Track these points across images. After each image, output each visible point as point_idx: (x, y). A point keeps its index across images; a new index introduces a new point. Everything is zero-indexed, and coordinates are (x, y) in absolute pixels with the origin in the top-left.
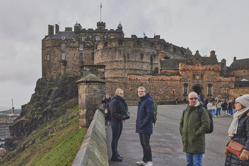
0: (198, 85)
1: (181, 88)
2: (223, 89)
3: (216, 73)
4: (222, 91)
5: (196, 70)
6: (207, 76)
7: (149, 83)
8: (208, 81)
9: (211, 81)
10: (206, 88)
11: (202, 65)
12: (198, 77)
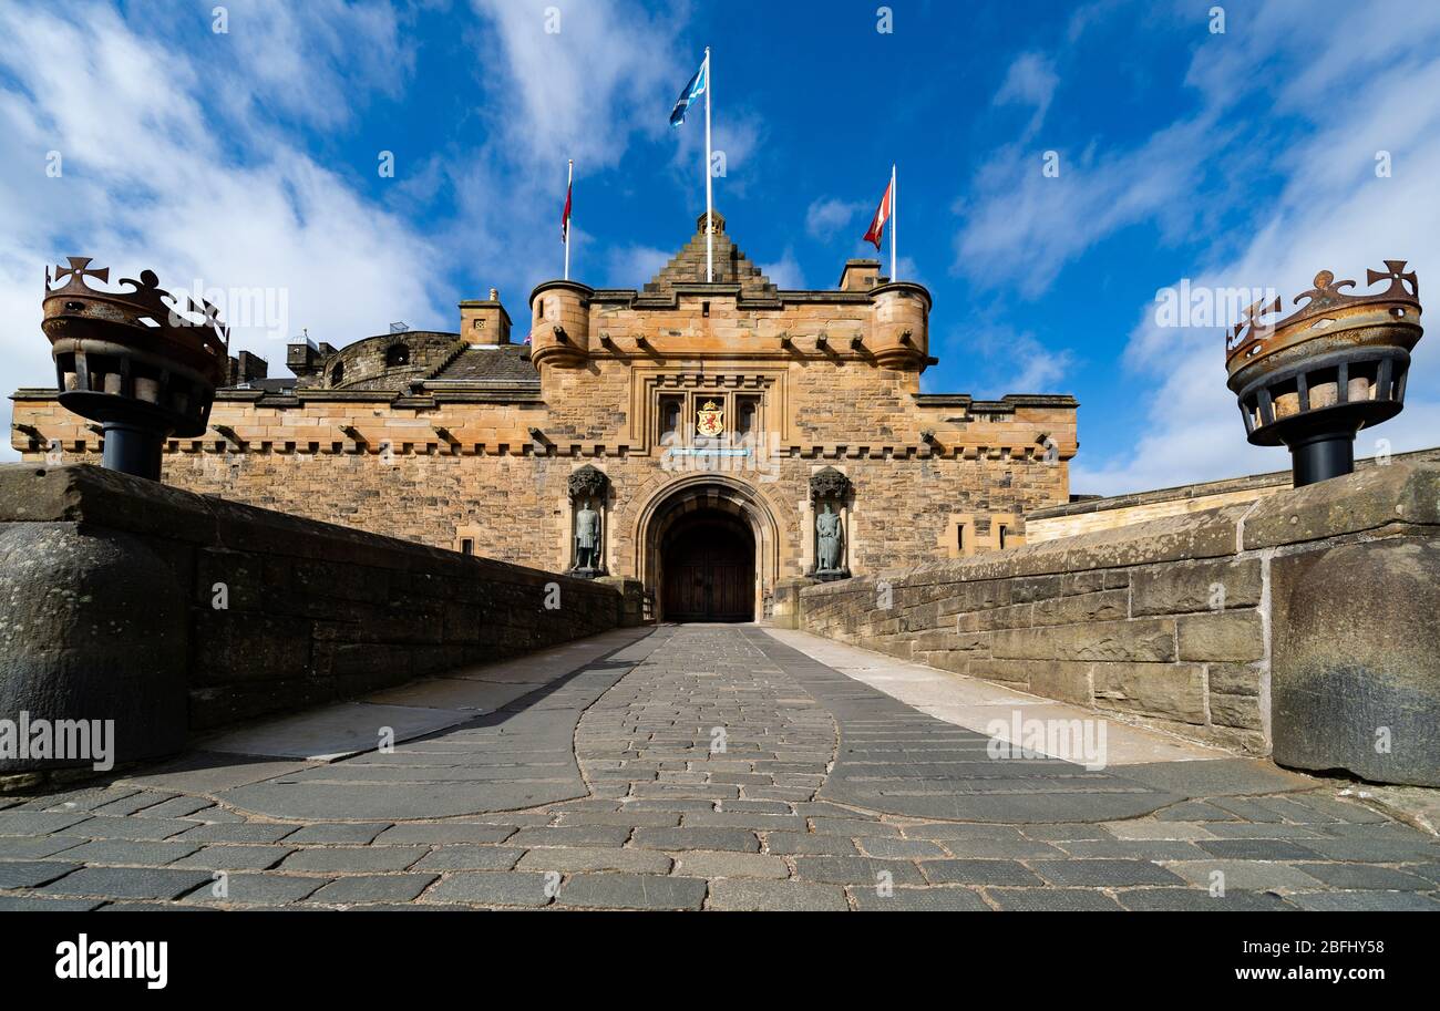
0: (712, 493)
1: (541, 514)
2: (954, 519)
3: (886, 383)
4: (948, 539)
5: (686, 357)
6: (794, 409)
7: (224, 472)
8: (807, 447)
9: (841, 449)
10: (794, 512)
11: (739, 308)
12: (709, 417)
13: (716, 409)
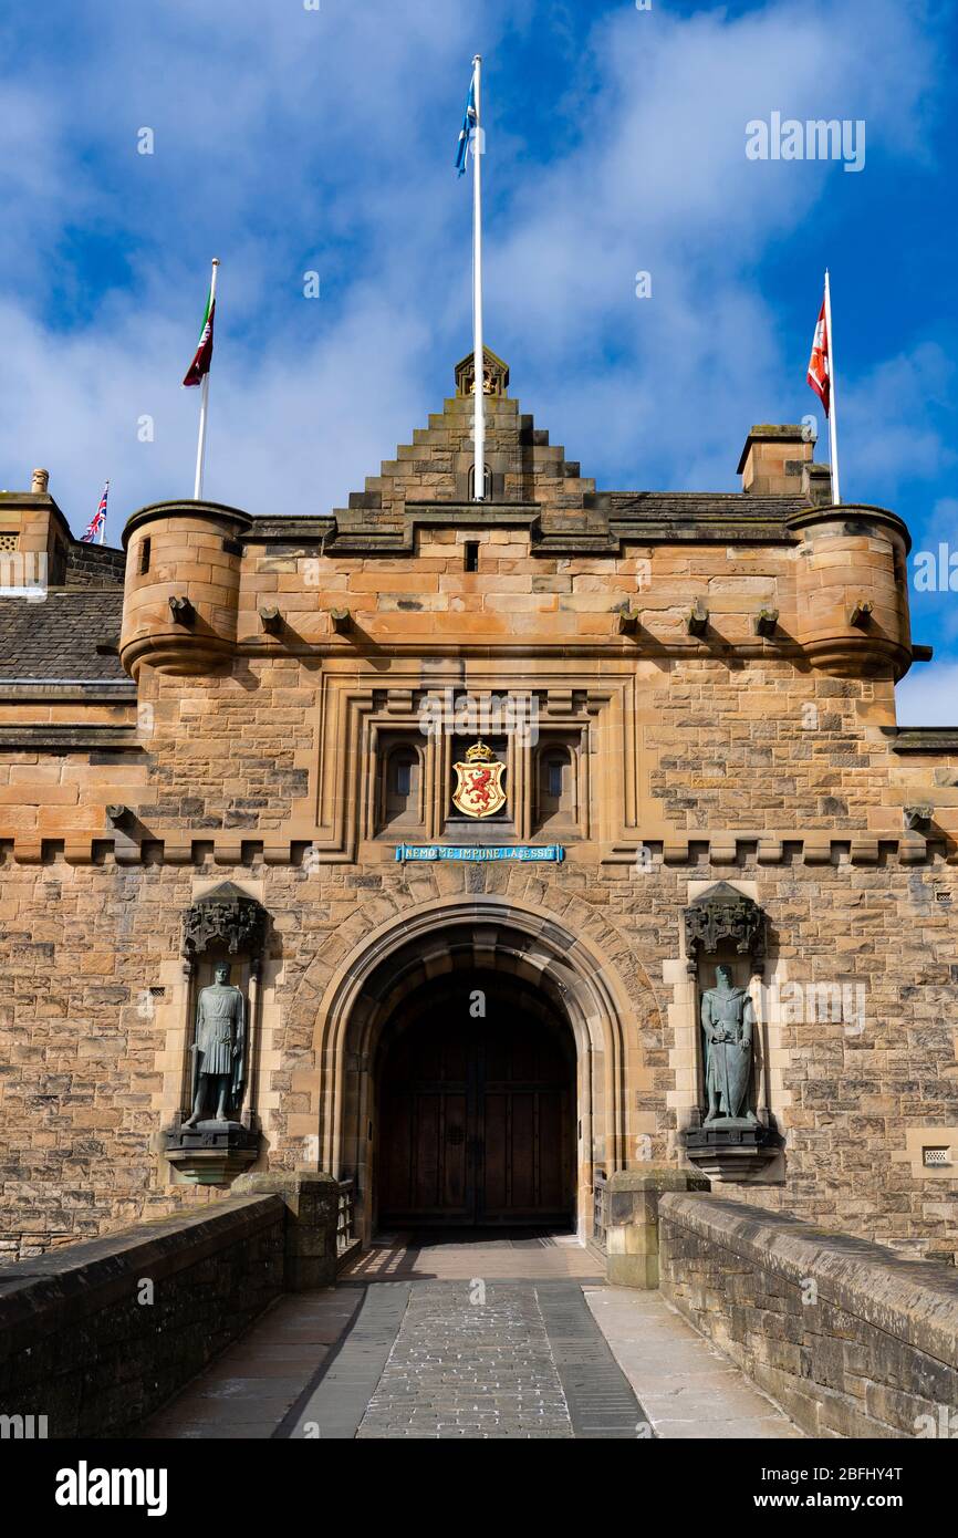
0: (484, 943)
3: (830, 705)
5: (432, 653)
6: (649, 761)
8: (677, 841)
9: (746, 846)
10: (654, 984)
11: (536, 554)
12: (477, 775)
13: (493, 759)
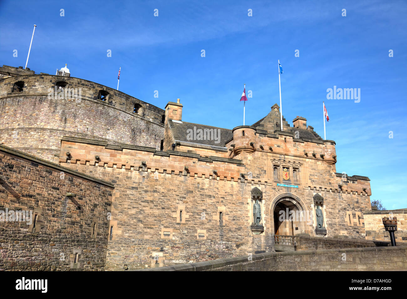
0: (288, 199)
1: (243, 203)
3: (328, 168)
4: (347, 219)
6: (308, 174)
7: (139, 179)
8: (312, 186)
9: (321, 188)
10: (310, 208)
11: (294, 141)
12: (286, 173)
13: (287, 171)
